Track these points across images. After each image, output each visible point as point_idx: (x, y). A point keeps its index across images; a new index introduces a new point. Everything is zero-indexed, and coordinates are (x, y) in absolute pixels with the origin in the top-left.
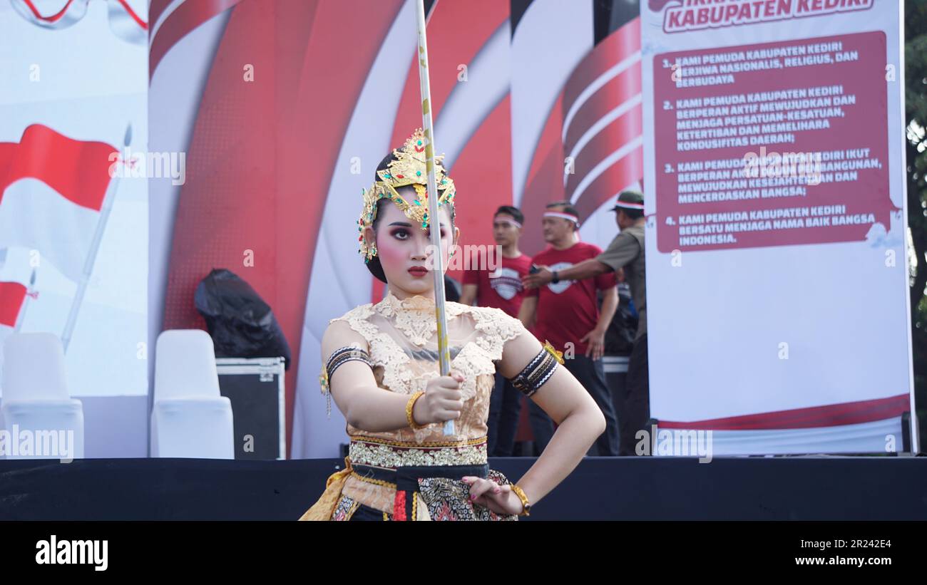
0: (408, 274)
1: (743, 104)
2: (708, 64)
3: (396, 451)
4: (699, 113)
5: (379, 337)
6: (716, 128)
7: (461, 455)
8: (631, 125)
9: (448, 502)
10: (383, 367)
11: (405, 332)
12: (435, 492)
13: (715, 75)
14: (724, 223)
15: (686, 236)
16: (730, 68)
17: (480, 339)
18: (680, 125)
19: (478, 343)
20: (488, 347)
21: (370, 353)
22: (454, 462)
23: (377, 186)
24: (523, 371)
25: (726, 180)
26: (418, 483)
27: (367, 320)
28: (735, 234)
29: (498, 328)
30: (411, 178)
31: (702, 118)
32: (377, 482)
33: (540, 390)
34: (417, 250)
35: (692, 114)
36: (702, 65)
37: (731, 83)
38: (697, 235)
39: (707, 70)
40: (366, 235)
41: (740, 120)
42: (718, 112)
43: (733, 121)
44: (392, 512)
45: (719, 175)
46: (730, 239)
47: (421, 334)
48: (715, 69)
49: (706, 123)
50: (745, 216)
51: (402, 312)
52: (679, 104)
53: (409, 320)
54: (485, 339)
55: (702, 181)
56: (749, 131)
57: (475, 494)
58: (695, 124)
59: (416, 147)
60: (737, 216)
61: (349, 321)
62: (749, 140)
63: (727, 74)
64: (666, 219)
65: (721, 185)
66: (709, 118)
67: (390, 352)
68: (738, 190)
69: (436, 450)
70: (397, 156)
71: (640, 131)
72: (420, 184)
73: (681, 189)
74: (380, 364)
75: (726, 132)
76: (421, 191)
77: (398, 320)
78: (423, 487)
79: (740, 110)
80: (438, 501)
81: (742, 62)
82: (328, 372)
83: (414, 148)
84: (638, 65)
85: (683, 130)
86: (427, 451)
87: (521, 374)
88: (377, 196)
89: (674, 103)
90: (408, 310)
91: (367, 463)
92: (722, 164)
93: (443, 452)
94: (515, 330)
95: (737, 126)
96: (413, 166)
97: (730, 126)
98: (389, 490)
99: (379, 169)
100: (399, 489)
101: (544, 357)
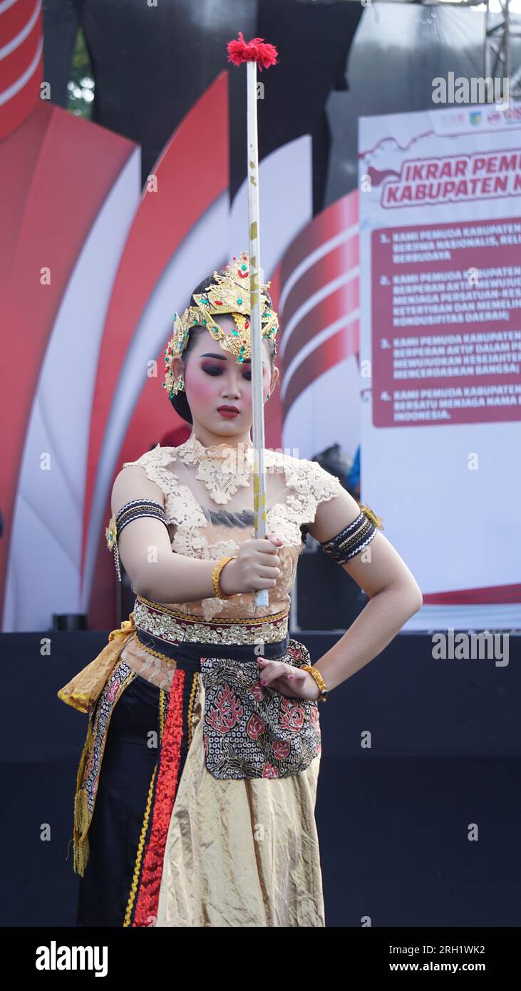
0: (218, 414)
1: (459, 281)
2: (425, 240)
3: (180, 624)
4: (415, 289)
5: (176, 489)
6: (432, 304)
7: (253, 633)
8: (348, 298)
9: (231, 687)
10: (176, 525)
11: (207, 485)
12: (218, 673)
13: (432, 251)
14: (438, 399)
15: (401, 411)
16: (447, 245)
17: (291, 499)
18: (396, 301)
19: (288, 502)
20: (300, 507)
21: (165, 508)
22: (245, 642)
23: (191, 311)
24: (335, 538)
25: (441, 356)
26: (200, 662)
27: (167, 467)
28: (449, 410)
29: (312, 488)
30: (230, 305)
31: (418, 294)
32: (156, 655)
33: (351, 560)
34: (229, 387)
35: (409, 289)
36: (420, 241)
37: (448, 260)
38: (411, 411)
39: (424, 246)
40: (173, 367)
41: (456, 297)
42: (435, 288)
43: (448, 297)
44: (169, 690)
45: (435, 351)
46: (444, 415)
47: (225, 489)
48: (432, 246)
49: (423, 299)
50: (459, 392)
51: (206, 461)
52: (396, 279)
53: (213, 470)
54: (296, 498)
55: (418, 357)
56: (465, 307)
57: (266, 680)
58: (412, 300)
59: (239, 271)
60: (451, 392)
61: (146, 467)
62: (464, 317)
63: (443, 250)
64: (380, 394)
65: (437, 362)
66: (425, 294)
67: (187, 509)
68: (452, 366)
69: (224, 628)
70: (217, 279)
71: (357, 304)
72: (240, 314)
73: (397, 364)
74: (174, 521)
75: (442, 308)
76: (241, 321)
77: (200, 469)
78: (206, 667)
79: (456, 286)
80: (220, 684)
81: (459, 238)
82: (118, 526)
83: (237, 272)
84: (356, 239)
85: (399, 306)
86: (213, 628)
87: (332, 540)
88: (190, 323)
89: (390, 279)
90: (213, 459)
91: (148, 630)
92: (437, 340)
93: (231, 630)
94: (331, 490)
95: (453, 303)
96: (234, 292)
97: (446, 302)
98: (169, 665)
99: (196, 292)
100: (179, 667)
101: (360, 524)
